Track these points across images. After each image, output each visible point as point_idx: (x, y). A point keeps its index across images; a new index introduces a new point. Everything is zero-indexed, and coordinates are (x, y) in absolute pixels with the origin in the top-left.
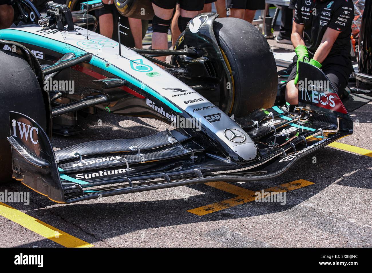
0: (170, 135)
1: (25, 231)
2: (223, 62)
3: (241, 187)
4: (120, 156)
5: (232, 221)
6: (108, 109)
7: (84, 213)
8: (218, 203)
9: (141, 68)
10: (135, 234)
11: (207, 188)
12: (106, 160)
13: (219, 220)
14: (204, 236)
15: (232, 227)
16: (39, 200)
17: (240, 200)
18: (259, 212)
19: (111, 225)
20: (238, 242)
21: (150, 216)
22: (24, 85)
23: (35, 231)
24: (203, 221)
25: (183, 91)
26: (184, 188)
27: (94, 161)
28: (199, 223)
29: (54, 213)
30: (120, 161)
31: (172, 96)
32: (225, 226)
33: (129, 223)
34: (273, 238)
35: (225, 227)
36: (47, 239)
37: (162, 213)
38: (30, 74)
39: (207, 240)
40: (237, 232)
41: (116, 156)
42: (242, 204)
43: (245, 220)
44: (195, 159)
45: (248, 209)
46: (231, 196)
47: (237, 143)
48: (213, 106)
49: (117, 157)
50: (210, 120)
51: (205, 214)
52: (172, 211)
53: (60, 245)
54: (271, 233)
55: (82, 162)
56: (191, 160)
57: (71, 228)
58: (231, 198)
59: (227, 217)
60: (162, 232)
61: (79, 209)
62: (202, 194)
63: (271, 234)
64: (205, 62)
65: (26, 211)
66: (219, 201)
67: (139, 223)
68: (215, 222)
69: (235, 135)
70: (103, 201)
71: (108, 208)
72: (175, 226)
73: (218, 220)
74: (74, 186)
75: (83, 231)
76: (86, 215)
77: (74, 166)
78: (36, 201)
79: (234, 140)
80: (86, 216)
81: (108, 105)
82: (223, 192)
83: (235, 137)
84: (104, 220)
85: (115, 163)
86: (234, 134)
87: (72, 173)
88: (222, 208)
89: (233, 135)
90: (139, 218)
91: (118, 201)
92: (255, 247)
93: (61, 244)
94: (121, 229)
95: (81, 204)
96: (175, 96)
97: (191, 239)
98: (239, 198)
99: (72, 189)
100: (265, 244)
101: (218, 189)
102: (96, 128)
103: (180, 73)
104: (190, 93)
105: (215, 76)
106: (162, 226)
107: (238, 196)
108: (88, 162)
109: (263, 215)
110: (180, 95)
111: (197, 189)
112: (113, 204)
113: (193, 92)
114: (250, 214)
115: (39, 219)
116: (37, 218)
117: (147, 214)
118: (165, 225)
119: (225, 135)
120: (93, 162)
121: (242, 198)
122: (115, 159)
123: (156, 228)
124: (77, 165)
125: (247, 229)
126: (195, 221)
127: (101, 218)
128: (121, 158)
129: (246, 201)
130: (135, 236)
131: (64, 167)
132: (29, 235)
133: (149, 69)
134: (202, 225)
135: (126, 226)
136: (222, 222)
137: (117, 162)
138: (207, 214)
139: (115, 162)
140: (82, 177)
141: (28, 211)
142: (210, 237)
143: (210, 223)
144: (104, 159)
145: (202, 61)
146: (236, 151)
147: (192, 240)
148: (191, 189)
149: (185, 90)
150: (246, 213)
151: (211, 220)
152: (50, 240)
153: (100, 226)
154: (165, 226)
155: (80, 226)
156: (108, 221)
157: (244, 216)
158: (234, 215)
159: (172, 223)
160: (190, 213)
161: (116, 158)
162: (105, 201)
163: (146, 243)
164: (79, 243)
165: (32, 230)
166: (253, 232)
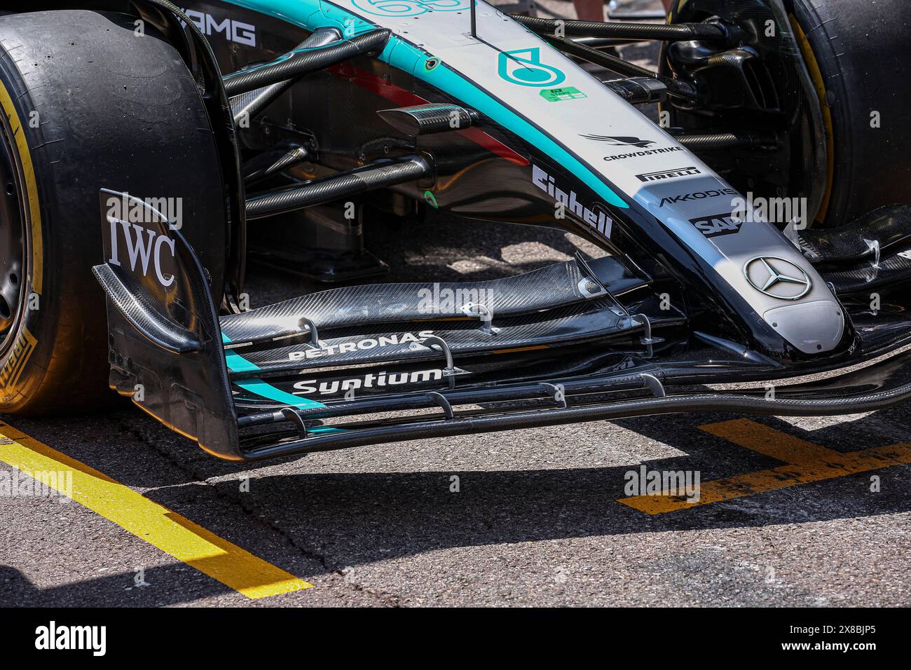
0: (585, 274)
1: (128, 541)
2: (799, 62)
3: (808, 440)
4: (431, 332)
5: (743, 532)
6: (432, 196)
7: (313, 498)
8: (719, 482)
9: (529, 75)
10: (442, 559)
11: (701, 439)
12: (387, 343)
13: (705, 527)
14: (642, 569)
15: (734, 549)
16: (194, 461)
17: (787, 475)
18: (833, 512)
19: (382, 533)
20: (738, 591)
21: (503, 511)
22: (159, 119)
23: (155, 544)
24: (654, 529)
25: (643, 144)
26: (634, 437)
27: (353, 345)
28: (641, 535)
29: (225, 495)
30: (430, 347)
31: (605, 159)
32: (715, 544)
33: (437, 528)
34: (848, 584)
35: (715, 547)
36: (183, 564)
37: (539, 505)
38: (180, 86)
39: (647, 581)
40: (746, 563)
41: (421, 330)
42: (792, 487)
43: (782, 530)
44: (655, 346)
45: (803, 501)
46: (766, 463)
47: (780, 301)
48: (725, 190)
49: (422, 334)
50: (709, 230)
51: (670, 510)
52: (571, 500)
53: (216, 580)
54: (848, 570)
55: (318, 347)
56: (644, 348)
57: (263, 538)
58: (765, 468)
59: (732, 520)
60: (523, 556)
61: (302, 486)
62: (681, 455)
63: (846, 572)
64: (745, 62)
65: (149, 489)
66: (723, 477)
67: (463, 529)
68: (691, 534)
69: (780, 276)
70: (381, 466)
71: (388, 487)
72: (566, 541)
73: (703, 527)
74: (278, 414)
75: (294, 545)
76: (316, 504)
77: (292, 357)
78: (186, 462)
79: (773, 292)
80: (316, 506)
81: (429, 187)
82: (747, 452)
83: (777, 282)
84: (365, 518)
85: (414, 354)
86: (777, 273)
87: (285, 379)
88: (724, 497)
89: (774, 277)
90: (470, 515)
91: (425, 469)
92: (783, 605)
93: (219, 580)
94: (405, 545)
95: (313, 473)
96: (614, 158)
97: (600, 576)
98: (787, 469)
99: (271, 420)
100: (816, 599)
101: (733, 444)
102: (428, 263)
103: (651, 91)
104: (661, 151)
105: (777, 107)
106: (528, 539)
107: (788, 464)
108: (337, 346)
109: (844, 519)
110: (630, 155)
111: (669, 443)
112: (408, 475)
113: (672, 149)
114: (806, 514)
115: (177, 512)
116: (174, 509)
117: (497, 505)
118: (538, 536)
119: (748, 275)
120: (349, 346)
121: (798, 471)
122: (416, 340)
123: (510, 545)
124: (302, 354)
125: (780, 556)
126: (631, 527)
127: (357, 514)
128: (433, 336)
129: (804, 480)
130: (439, 564)
131: (264, 359)
132: (136, 552)
133: (554, 77)
134: (649, 539)
135: (425, 536)
136: (710, 534)
137: (420, 348)
138: (673, 510)
139: (413, 350)
140: (312, 390)
141: (154, 489)
142: (658, 574)
143: (674, 534)
144: (383, 340)
145: (738, 58)
146: (775, 325)
147: (602, 580)
148: (651, 442)
149: (648, 142)
150: (792, 513)
151: (678, 529)
152: (192, 568)
153: (346, 535)
154: (537, 540)
155: (289, 532)
156: (375, 521)
157: (783, 521)
158: (754, 516)
159: (561, 531)
160: (623, 505)
161: (419, 338)
162: (387, 466)
163: (466, 582)
164: (273, 576)
165: (147, 540)
166: (794, 564)
